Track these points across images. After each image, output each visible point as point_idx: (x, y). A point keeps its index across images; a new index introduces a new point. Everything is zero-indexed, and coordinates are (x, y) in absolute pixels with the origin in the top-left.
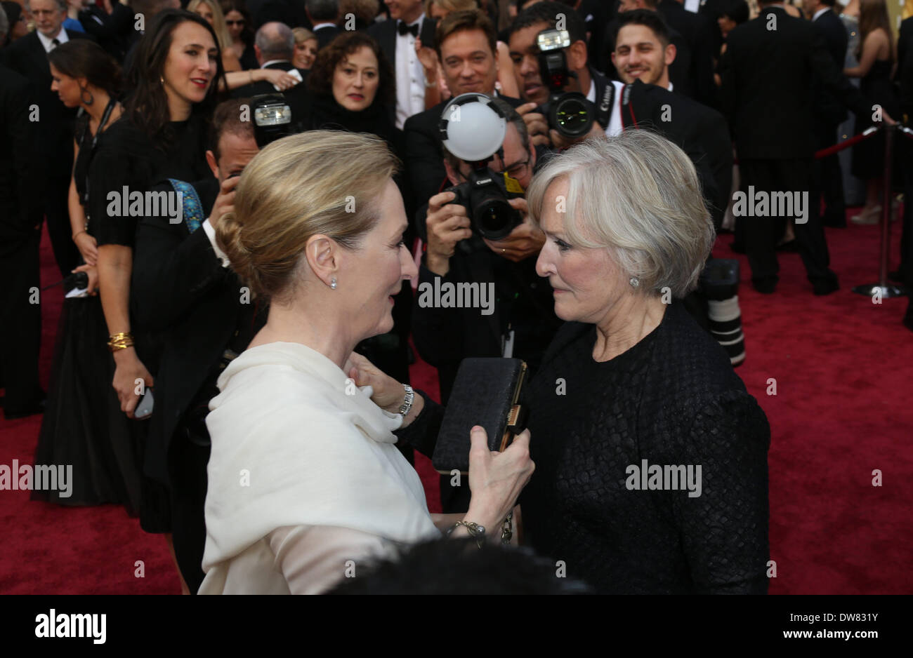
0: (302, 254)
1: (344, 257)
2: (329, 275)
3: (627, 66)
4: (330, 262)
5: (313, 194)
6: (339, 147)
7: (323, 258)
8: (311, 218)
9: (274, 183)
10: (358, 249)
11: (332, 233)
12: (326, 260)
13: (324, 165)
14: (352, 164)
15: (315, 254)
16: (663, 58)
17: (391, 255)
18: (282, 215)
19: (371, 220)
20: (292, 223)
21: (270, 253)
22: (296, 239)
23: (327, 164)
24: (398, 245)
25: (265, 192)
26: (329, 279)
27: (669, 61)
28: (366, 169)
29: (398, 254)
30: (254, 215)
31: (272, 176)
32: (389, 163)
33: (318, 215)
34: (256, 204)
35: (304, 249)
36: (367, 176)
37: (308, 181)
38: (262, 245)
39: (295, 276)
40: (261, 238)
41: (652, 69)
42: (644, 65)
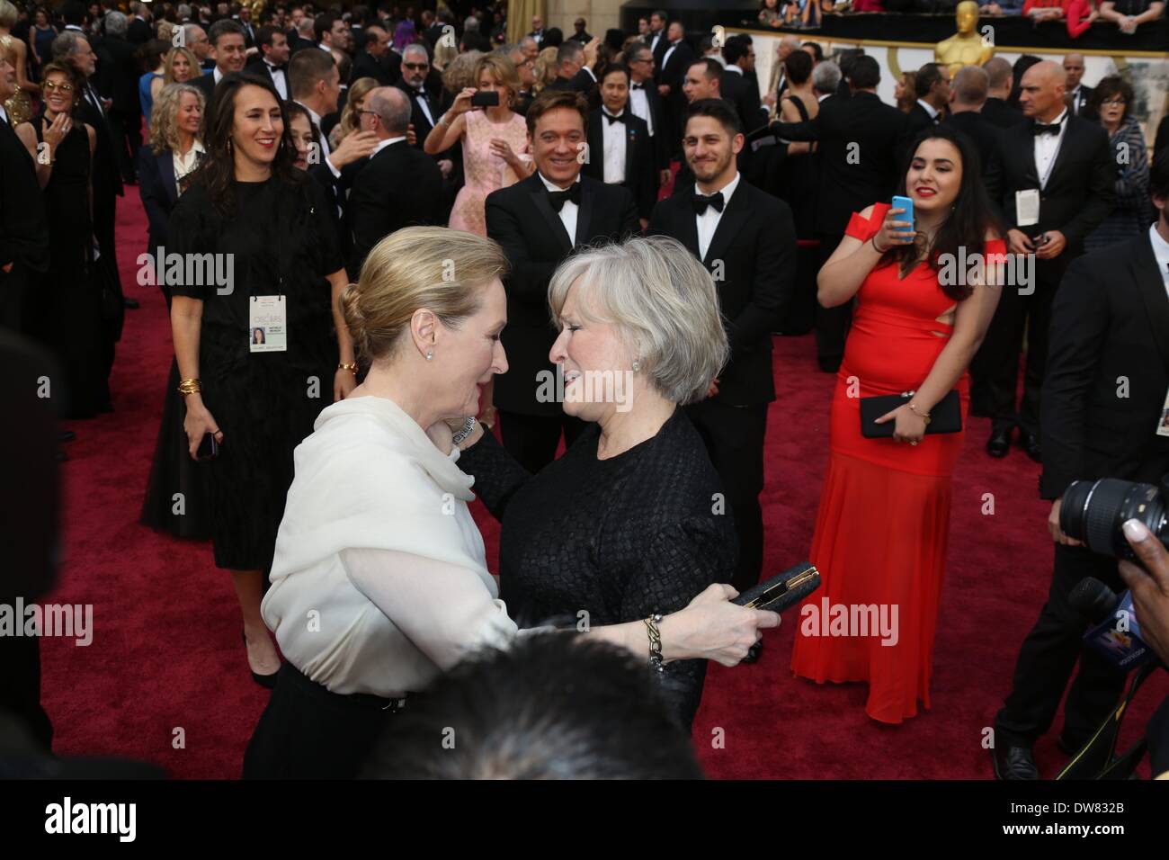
0: (407, 324)
1: (444, 335)
2: (426, 347)
3: (694, 157)
4: (430, 338)
5: (427, 272)
6: (458, 240)
7: (424, 332)
8: (420, 293)
9: (395, 258)
10: (456, 330)
11: (437, 310)
12: (427, 335)
13: (443, 251)
14: (466, 255)
15: (419, 325)
16: (731, 148)
17: (487, 343)
18: (395, 285)
19: (474, 307)
21: (380, 318)
22: (406, 311)
23: (446, 250)
24: (494, 338)
25: (386, 264)
26: (427, 351)
27: (737, 150)
28: (477, 261)
29: (493, 345)
30: (374, 282)
31: (395, 252)
32: (499, 262)
33: (428, 291)
35: (410, 320)
36: (475, 268)
37: (425, 261)
38: (375, 309)
39: (397, 343)
40: (376, 304)
41: (719, 160)
42: (711, 155)
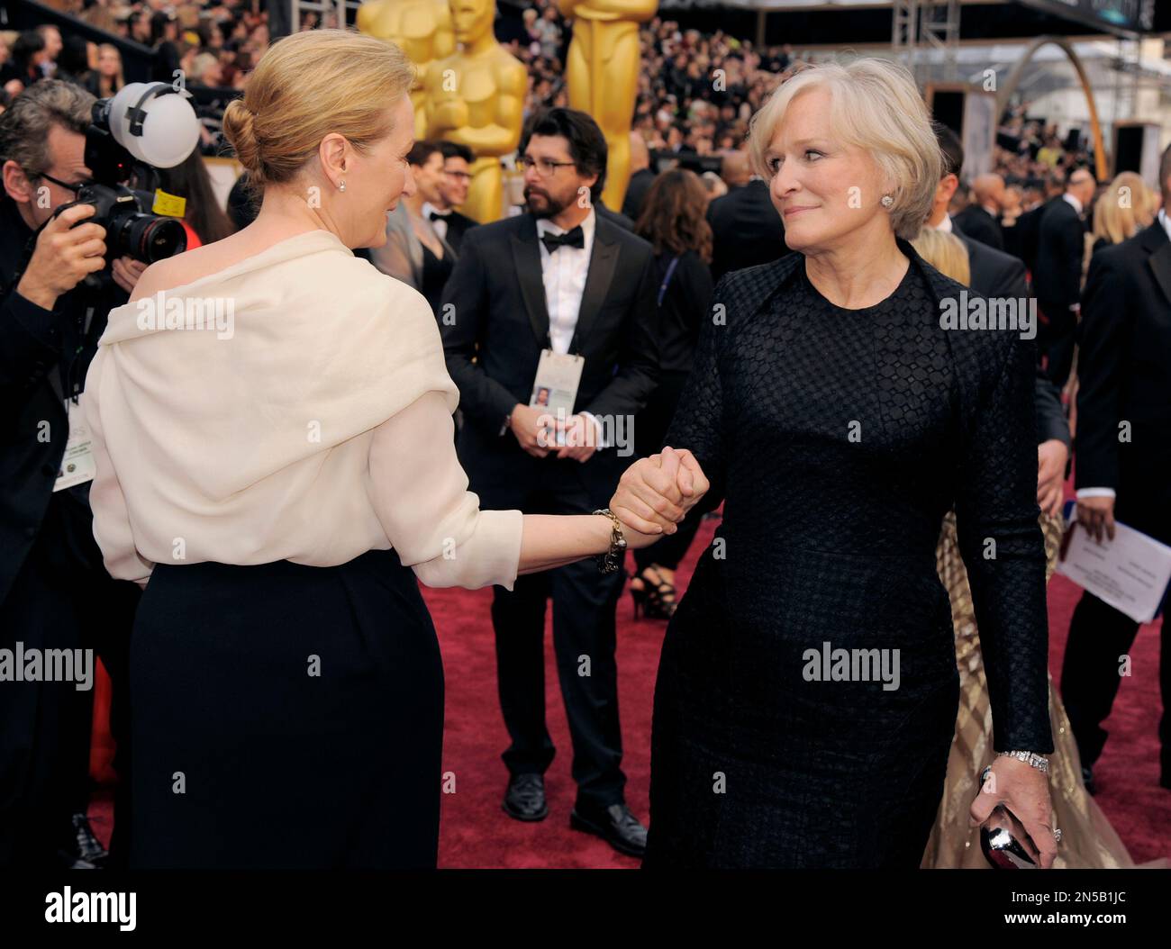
0: (316, 152)
1: (356, 162)
2: (337, 176)
4: (340, 164)
7: (334, 159)
10: (369, 155)
12: (337, 161)
15: (328, 153)
19: (386, 129)
20: (311, 119)
21: (284, 145)
22: (314, 136)
25: (288, 83)
26: (338, 181)
30: (272, 105)
34: (277, 95)
35: (318, 147)
40: (278, 129)
